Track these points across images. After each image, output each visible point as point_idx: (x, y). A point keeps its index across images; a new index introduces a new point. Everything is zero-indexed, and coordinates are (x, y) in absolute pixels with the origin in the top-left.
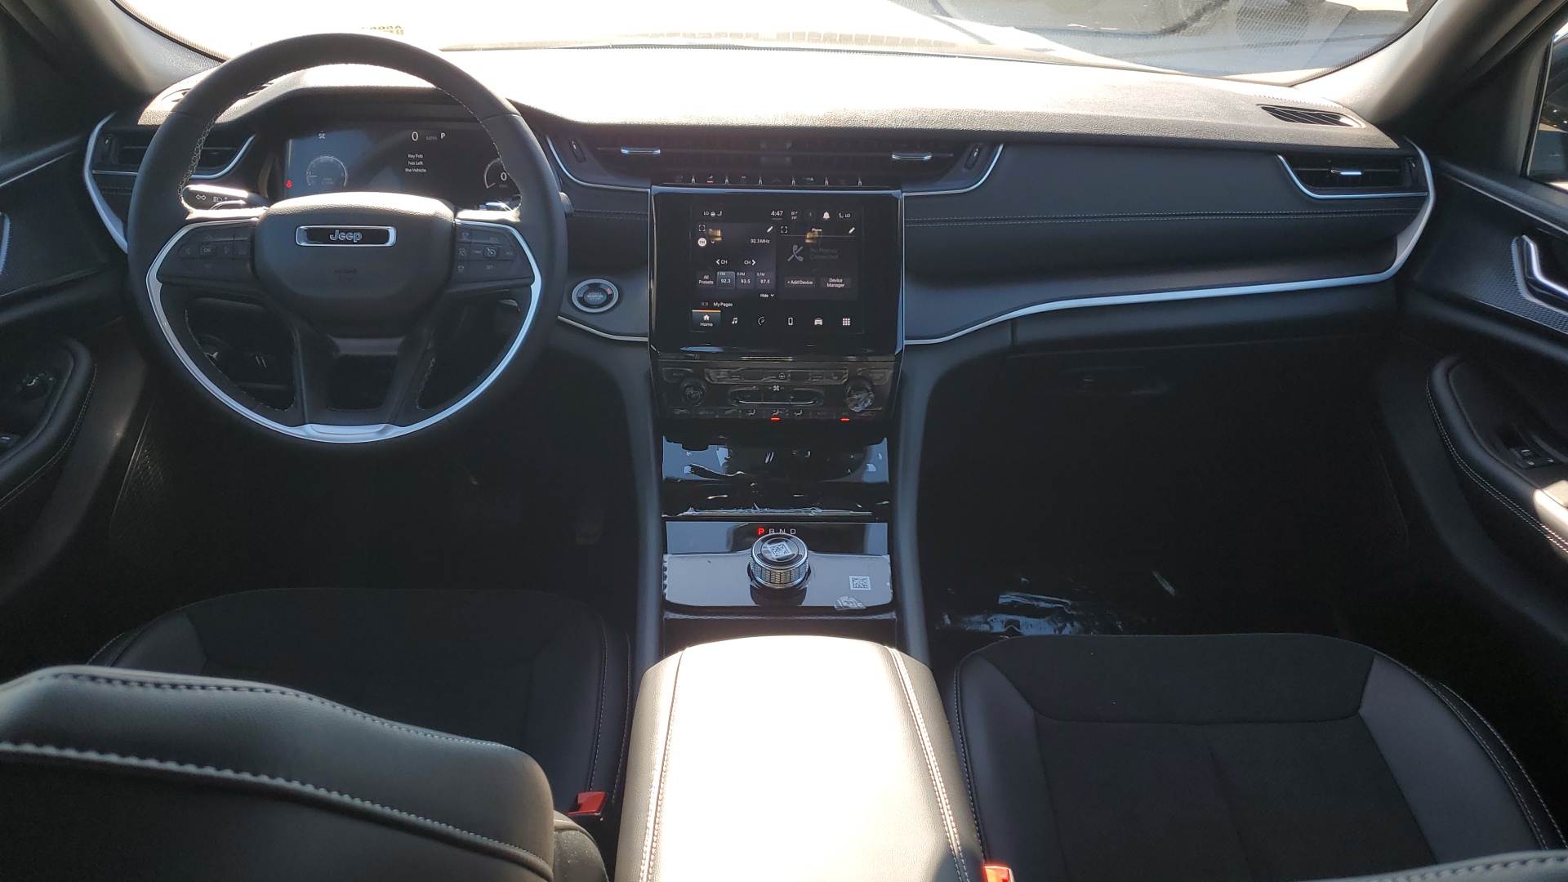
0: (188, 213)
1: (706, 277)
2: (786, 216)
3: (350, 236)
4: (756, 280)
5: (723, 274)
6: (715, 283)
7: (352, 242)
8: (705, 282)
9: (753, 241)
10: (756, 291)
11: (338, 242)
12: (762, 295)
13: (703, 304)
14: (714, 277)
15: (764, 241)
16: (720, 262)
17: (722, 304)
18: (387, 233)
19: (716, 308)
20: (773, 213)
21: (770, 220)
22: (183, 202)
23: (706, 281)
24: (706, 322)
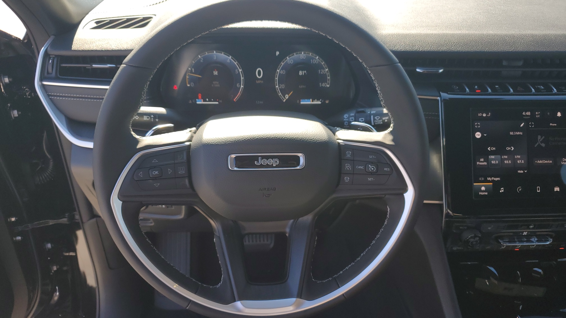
0: (137, 142)
1: (482, 160)
2: (533, 115)
3: (271, 162)
4: (514, 161)
5: (493, 157)
6: (488, 163)
7: (272, 166)
8: (481, 164)
9: (511, 133)
10: (515, 167)
11: (261, 166)
12: (519, 172)
13: (480, 179)
14: (487, 160)
15: (518, 133)
16: (490, 149)
17: (493, 178)
18: (298, 158)
19: (489, 182)
20: (524, 114)
21: (522, 119)
22: (133, 133)
23: (482, 162)
24: (483, 191)
